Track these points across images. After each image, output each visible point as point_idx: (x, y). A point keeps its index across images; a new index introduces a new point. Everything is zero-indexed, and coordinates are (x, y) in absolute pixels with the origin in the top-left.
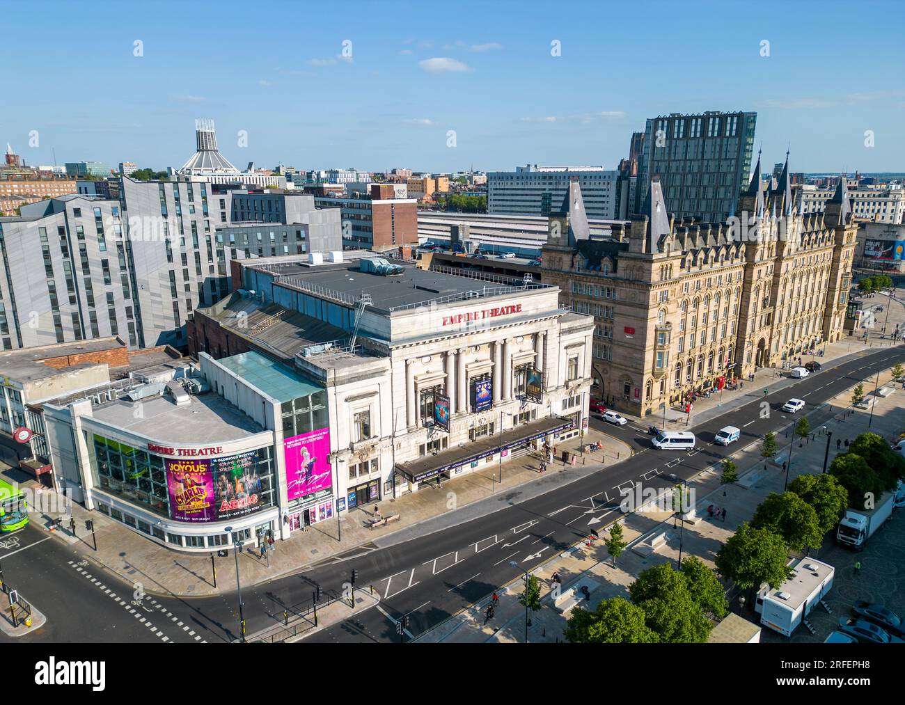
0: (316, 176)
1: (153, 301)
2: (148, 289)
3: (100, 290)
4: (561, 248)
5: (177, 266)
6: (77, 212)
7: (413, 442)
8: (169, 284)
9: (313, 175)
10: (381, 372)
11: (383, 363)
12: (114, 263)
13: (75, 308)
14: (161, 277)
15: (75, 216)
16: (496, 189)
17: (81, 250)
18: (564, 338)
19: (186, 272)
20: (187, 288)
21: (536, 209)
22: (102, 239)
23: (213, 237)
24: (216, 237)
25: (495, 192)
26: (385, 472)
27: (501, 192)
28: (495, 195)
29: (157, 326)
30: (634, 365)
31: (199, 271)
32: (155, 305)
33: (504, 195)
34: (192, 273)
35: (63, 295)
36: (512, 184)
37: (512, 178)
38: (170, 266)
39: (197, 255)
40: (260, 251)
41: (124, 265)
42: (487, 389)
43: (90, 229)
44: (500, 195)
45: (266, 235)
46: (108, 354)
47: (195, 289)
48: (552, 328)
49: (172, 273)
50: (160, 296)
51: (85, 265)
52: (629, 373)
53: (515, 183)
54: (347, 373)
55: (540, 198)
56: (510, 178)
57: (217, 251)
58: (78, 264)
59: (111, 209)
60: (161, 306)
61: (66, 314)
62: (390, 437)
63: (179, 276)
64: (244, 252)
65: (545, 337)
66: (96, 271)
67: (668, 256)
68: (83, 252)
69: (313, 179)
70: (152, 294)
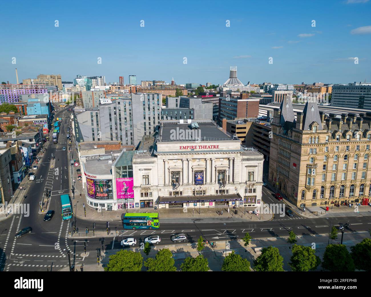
1: (138, 132)
2: (137, 128)
3: (123, 126)
5: (147, 121)
6: (119, 103)
7: (166, 190)
8: (144, 126)
10: (153, 162)
11: (155, 159)
12: (128, 119)
13: (116, 131)
14: (141, 124)
15: (118, 104)
16: (336, 93)
17: (119, 114)
18: (244, 162)
19: (150, 123)
20: (150, 128)
21: (355, 104)
22: (125, 112)
23: (160, 112)
24: (161, 112)
25: (335, 95)
26: (155, 198)
27: (339, 95)
28: (335, 96)
29: (138, 139)
30: (296, 181)
31: (154, 123)
33: (340, 96)
34: (152, 123)
35: (114, 127)
36: (344, 91)
37: (344, 88)
38: (145, 121)
39: (154, 118)
40: (176, 117)
41: (131, 119)
42: (201, 176)
43: (122, 108)
44: (338, 96)
45: (178, 112)
46: (114, 146)
47: (152, 129)
48: (238, 158)
49: (145, 123)
50: (140, 130)
51: (120, 119)
52: (294, 185)
53: (346, 90)
54: (140, 161)
55: (358, 98)
56: (343, 88)
57: (161, 117)
58: (118, 118)
59: (128, 102)
60: (140, 133)
61: (114, 133)
62: (157, 186)
63: (147, 124)
64: (170, 118)
65: (234, 160)
66: (123, 120)
67: (316, 132)
68: (120, 115)
69: (268, 88)
70: (138, 129)
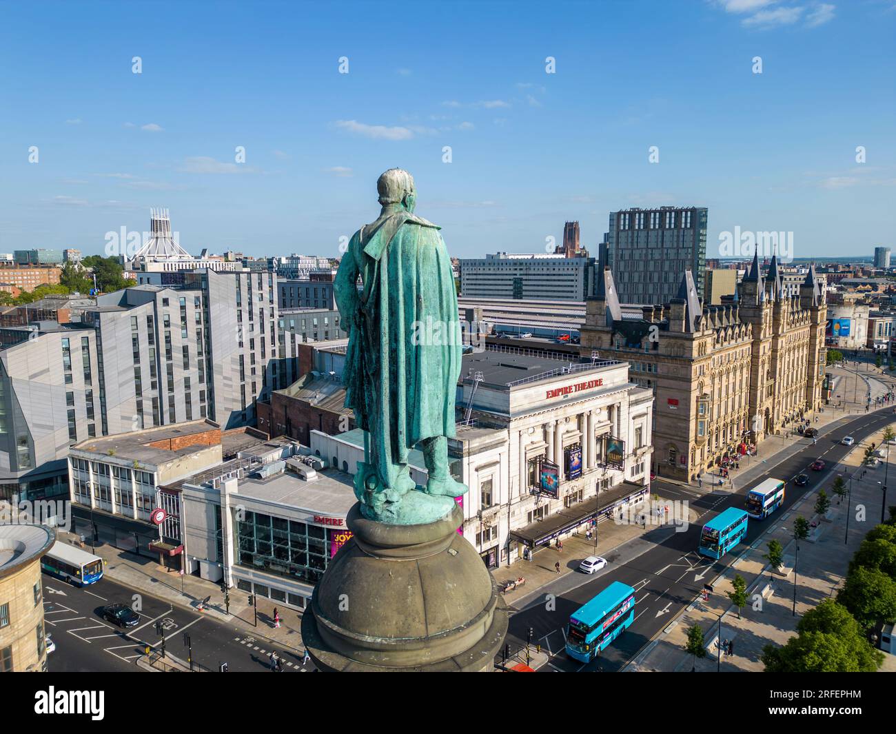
0: (276, 262)
1: (226, 385)
2: (221, 373)
3: (179, 374)
4: (600, 328)
5: (246, 351)
6: (166, 302)
7: (523, 509)
8: (238, 368)
9: (274, 260)
10: (502, 443)
11: (503, 434)
12: (193, 349)
13: (156, 393)
14: (233, 361)
15: (164, 306)
16: (469, 274)
17: (166, 337)
18: (632, 409)
19: (253, 355)
20: (253, 371)
21: (508, 293)
22: (185, 327)
23: (276, 323)
24: (279, 323)
25: (467, 277)
26: (501, 540)
27: (474, 277)
28: (468, 279)
29: (226, 409)
30: (679, 434)
31: (263, 355)
32: (226, 388)
33: (476, 279)
34: (258, 357)
35: (146, 380)
36: (484, 269)
37: (484, 264)
38: (241, 351)
39: (263, 339)
40: (316, 335)
41: (200, 350)
42: (578, 458)
43: (176, 318)
44: (473, 279)
45: (321, 320)
46: (205, 436)
47: (259, 372)
48: (622, 398)
49: (242, 357)
50: (230, 379)
51: (169, 352)
52: (673, 441)
53: (487, 268)
54: (477, 444)
55: (512, 282)
57: (279, 336)
58: (163, 351)
59: (194, 298)
60: (230, 389)
61: (148, 399)
62: (507, 504)
63: (247, 360)
64: (302, 337)
65: (619, 408)
66: (178, 356)
67: (703, 335)
68: (168, 340)
69: (274, 265)
70: (225, 378)
